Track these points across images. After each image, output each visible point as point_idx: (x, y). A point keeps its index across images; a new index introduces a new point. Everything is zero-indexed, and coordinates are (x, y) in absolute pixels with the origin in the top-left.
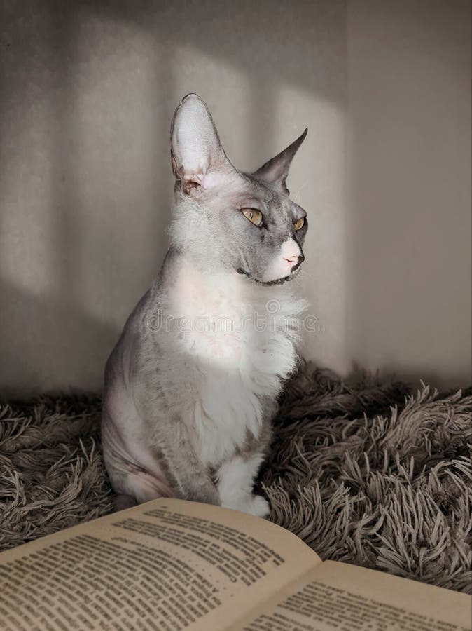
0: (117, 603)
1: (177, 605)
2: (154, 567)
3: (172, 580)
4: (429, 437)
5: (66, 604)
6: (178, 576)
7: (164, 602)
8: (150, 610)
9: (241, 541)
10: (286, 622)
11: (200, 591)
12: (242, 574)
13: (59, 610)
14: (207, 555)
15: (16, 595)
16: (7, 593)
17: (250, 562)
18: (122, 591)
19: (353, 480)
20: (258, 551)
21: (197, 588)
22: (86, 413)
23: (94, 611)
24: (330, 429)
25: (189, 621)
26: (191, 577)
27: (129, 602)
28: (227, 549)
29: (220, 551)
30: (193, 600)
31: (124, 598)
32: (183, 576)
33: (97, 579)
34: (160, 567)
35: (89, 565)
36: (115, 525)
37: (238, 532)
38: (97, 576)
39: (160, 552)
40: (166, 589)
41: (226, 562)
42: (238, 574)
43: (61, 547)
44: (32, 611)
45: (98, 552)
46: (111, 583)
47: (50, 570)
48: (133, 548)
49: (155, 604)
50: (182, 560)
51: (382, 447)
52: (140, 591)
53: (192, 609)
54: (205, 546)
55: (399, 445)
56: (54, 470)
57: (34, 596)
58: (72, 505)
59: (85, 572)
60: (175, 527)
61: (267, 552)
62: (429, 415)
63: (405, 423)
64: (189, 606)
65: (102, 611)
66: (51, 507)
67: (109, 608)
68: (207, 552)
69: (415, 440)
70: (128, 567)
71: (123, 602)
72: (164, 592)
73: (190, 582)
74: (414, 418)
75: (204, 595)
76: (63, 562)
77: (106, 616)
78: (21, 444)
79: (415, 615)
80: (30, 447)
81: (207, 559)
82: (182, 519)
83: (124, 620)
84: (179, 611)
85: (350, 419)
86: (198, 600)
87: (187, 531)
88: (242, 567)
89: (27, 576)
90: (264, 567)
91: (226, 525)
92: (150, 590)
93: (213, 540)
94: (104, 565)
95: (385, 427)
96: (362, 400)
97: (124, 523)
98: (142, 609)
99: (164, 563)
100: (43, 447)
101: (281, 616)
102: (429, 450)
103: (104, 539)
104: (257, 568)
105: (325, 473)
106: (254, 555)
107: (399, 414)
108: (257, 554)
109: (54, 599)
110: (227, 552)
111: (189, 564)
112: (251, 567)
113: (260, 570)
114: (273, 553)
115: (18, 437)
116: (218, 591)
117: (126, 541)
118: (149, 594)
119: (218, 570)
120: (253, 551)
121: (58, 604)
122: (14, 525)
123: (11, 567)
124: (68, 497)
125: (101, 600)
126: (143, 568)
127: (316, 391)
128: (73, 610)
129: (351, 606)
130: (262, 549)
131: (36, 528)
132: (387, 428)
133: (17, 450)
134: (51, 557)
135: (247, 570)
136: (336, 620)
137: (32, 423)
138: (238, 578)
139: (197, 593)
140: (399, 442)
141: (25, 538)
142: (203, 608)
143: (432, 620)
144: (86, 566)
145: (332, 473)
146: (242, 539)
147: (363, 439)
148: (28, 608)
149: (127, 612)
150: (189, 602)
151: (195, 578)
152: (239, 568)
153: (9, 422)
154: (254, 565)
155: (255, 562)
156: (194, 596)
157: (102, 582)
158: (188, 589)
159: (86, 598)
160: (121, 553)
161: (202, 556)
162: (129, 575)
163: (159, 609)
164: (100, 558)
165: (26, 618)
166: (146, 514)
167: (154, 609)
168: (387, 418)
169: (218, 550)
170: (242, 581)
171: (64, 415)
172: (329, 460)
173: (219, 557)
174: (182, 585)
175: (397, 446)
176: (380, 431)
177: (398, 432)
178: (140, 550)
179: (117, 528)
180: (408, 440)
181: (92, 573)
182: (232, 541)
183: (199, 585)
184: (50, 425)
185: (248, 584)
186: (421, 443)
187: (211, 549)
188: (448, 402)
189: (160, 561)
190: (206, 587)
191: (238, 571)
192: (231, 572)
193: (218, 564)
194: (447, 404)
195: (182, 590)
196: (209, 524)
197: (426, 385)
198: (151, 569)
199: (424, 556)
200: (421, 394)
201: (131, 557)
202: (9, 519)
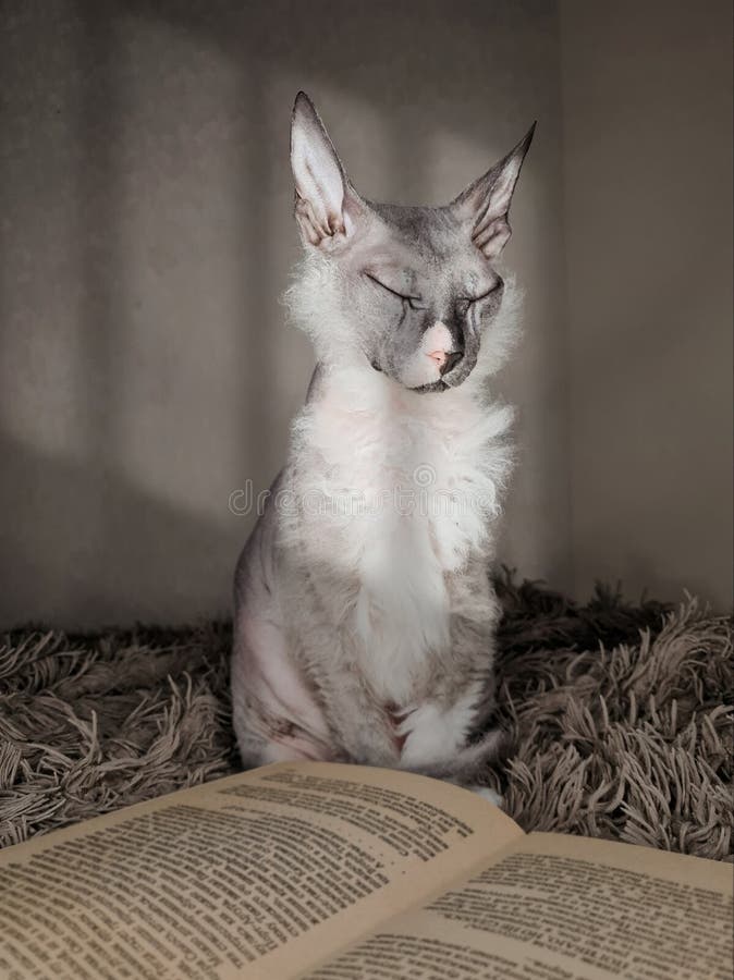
0: (244, 878)
1: (328, 882)
2: (290, 837)
3: (317, 853)
4: (700, 675)
5: (173, 881)
6: (325, 848)
7: (309, 879)
8: (291, 888)
9: (409, 806)
10: (482, 896)
11: (358, 866)
12: (415, 847)
13: (164, 887)
14: (362, 823)
15: (100, 873)
16: (85, 872)
17: (426, 832)
18: (248, 865)
19: (584, 739)
20: (436, 818)
21: (353, 862)
22: (178, 645)
23: (214, 889)
24: (548, 665)
25: (346, 902)
26: (343, 849)
27: (260, 878)
28: (390, 816)
29: (381, 818)
30: (350, 877)
31: (252, 873)
32: (331, 848)
33: (211, 852)
34: (299, 838)
35: (195, 836)
36: (223, 792)
37: (403, 796)
38: (210, 848)
39: (294, 820)
40: (311, 864)
41: (390, 831)
42: (410, 846)
43: (150, 819)
44: (127, 890)
45: (205, 822)
46: (232, 857)
47: (139, 844)
48: (255, 816)
49: (297, 881)
50: (327, 828)
51: (628, 689)
52: (274, 865)
53: (350, 888)
54: (359, 812)
55: (654, 688)
56: (134, 720)
57: (125, 873)
58: (166, 767)
59: (191, 845)
60: (311, 792)
61: (449, 820)
62: (698, 640)
63: (662, 654)
64: (345, 884)
65: (225, 889)
66: (137, 769)
67: (234, 885)
68: (363, 820)
69: (677, 680)
70: (253, 838)
71: (252, 877)
72: (308, 867)
73: (342, 855)
74: (675, 645)
75: (365, 870)
76: (157, 836)
77: (231, 893)
78: (84, 687)
79: (662, 881)
80: (97, 692)
81: (365, 828)
82: (319, 783)
83: (256, 900)
84: (332, 890)
85: (579, 651)
86: (356, 877)
87: (330, 796)
88: (415, 837)
89: (109, 852)
90: (444, 838)
91: (385, 787)
92: (288, 864)
93: (369, 806)
94: (217, 836)
95: (631, 661)
96: (596, 625)
97: (235, 789)
98: (280, 886)
99: (303, 832)
100: (115, 692)
101: (475, 891)
102: (700, 693)
103: (210, 808)
104: (436, 839)
105: (540, 733)
106: (430, 823)
107: (652, 640)
108: (434, 822)
109: (155, 876)
110: (390, 820)
111: (341, 835)
112: (427, 837)
113: (439, 841)
114: (457, 822)
115: (80, 678)
116: (383, 866)
117: (243, 810)
118: (287, 868)
119: (380, 840)
120: (429, 819)
121: (161, 881)
122: (85, 790)
123: (83, 844)
124: (158, 756)
125: (221, 875)
126: (273, 838)
127: (526, 613)
128: (184, 888)
130: (439, 816)
131: (117, 796)
132: (633, 662)
133: (79, 696)
134: (137, 830)
135: (423, 841)
136: (553, 886)
137: (98, 659)
138: (410, 851)
139: (354, 869)
140: (653, 684)
141: (101, 809)
142: (364, 887)
143: (687, 887)
144: (191, 839)
145: (551, 731)
146: (411, 805)
147: (599, 680)
148: (120, 886)
149: (259, 889)
150: (344, 879)
151: (348, 850)
152: (410, 838)
153: (66, 657)
154: (431, 835)
155: (432, 831)
156: (351, 872)
157: (219, 855)
158: (341, 864)
159: (199, 873)
160: (239, 823)
161: (357, 824)
162: (256, 846)
163: (304, 887)
164: (210, 829)
165: (119, 898)
166: (265, 778)
167: (297, 886)
168: (634, 648)
169: (378, 818)
170: (415, 855)
171: (145, 647)
172: (547, 713)
173: (380, 825)
174: (333, 859)
175: (650, 689)
176: (624, 666)
177: (652, 669)
178: (265, 818)
179: (226, 796)
180: (669, 679)
181: (203, 846)
182: (396, 807)
183: (356, 859)
184: (126, 660)
185: (425, 859)
186: (687, 684)
187: (367, 815)
188: (728, 620)
189: (297, 830)
190: (367, 862)
191: (409, 842)
192: (400, 844)
193: (380, 833)
194: (726, 623)
195: (333, 864)
196: (361, 787)
197: (693, 596)
198: (285, 839)
199: (687, 833)
200: (686, 609)
201: (255, 826)
202: (80, 781)
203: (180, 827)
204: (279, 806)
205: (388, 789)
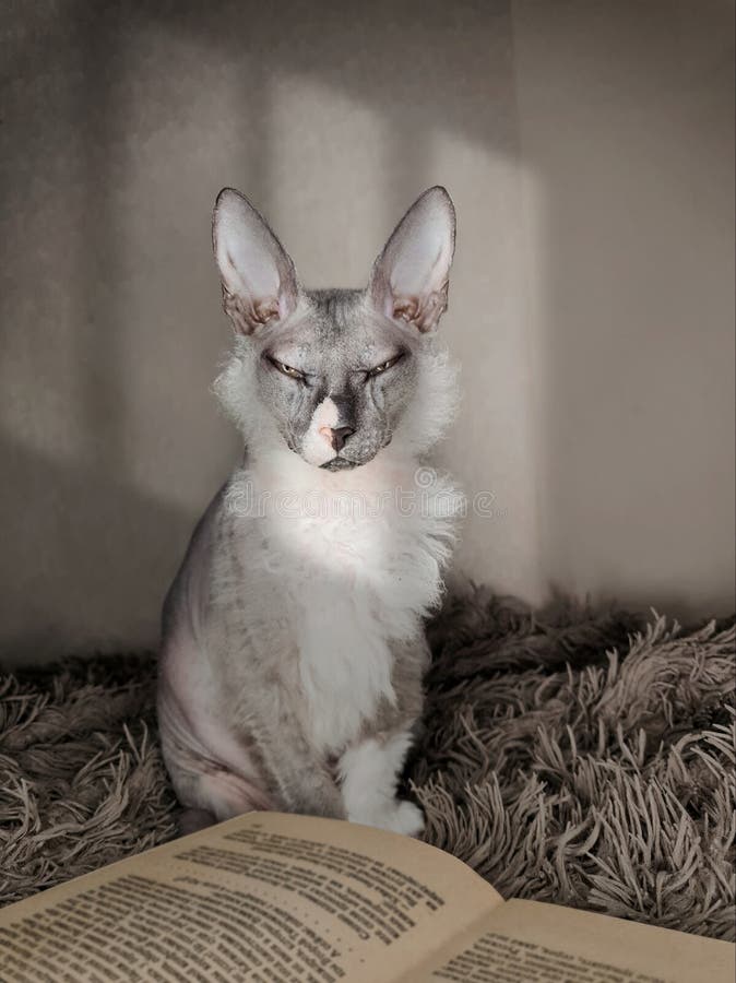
0: (182, 979)
1: (276, 978)
2: (239, 922)
3: (267, 941)
4: (669, 698)
6: (276, 934)
7: (255, 976)
9: (375, 874)
11: (312, 956)
12: (377, 927)
14: (322, 899)
15: (24, 973)
16: (10, 972)
17: (390, 907)
18: (189, 961)
19: (551, 769)
20: (403, 889)
21: (306, 951)
22: (136, 682)
24: (515, 690)
26: (297, 935)
27: (200, 977)
28: (354, 889)
29: (343, 891)
30: (301, 970)
31: (191, 971)
32: (284, 934)
33: (151, 944)
34: (249, 921)
35: (137, 922)
36: (179, 857)
37: (370, 860)
38: (151, 938)
39: (248, 896)
40: (259, 956)
41: (352, 908)
42: (372, 927)
43: (95, 896)
45: (152, 901)
46: (172, 950)
47: (77, 933)
48: (206, 892)
50: (282, 907)
51: (596, 715)
52: (218, 961)
54: (319, 884)
55: (623, 712)
56: (87, 774)
57: (52, 975)
58: (114, 829)
59: (131, 934)
60: (272, 856)
61: (417, 889)
62: (666, 662)
63: (630, 677)
64: (294, 980)
66: (81, 834)
68: (323, 894)
69: (646, 704)
70: (199, 923)
71: (190, 977)
72: (255, 960)
73: (295, 943)
74: (643, 668)
75: (318, 962)
76: (98, 920)
78: (34, 736)
79: (647, 978)
80: (48, 740)
81: (323, 905)
82: (283, 843)
85: (548, 673)
86: (308, 970)
87: (292, 862)
88: (378, 915)
89: (42, 944)
90: (411, 913)
92: (233, 957)
93: (332, 875)
94: (161, 921)
95: (599, 684)
96: (565, 642)
97: (193, 853)
99: (255, 914)
100: (67, 739)
102: (670, 717)
103: (162, 880)
104: (401, 915)
105: (509, 762)
106: (396, 895)
107: (620, 660)
108: (401, 894)
109: (83, 978)
110: (353, 894)
111: (295, 915)
112: (391, 914)
113: (405, 918)
114: (427, 891)
115: (29, 726)
116: (339, 955)
117: (196, 882)
118: (231, 963)
119: (339, 921)
120: (395, 890)
122: (22, 864)
123: (17, 931)
124: (107, 817)
125: (156, 976)
126: (222, 924)
127: (494, 632)
129: (549, 969)
130: (408, 885)
131: (57, 868)
132: (602, 686)
133: (28, 746)
134: (78, 912)
135: (386, 920)
137: (51, 701)
138: (371, 932)
139: (307, 960)
140: (623, 708)
141: (39, 884)
144: (132, 925)
145: (520, 759)
146: (378, 871)
147: (567, 704)
150: (295, 974)
151: (303, 935)
152: (372, 916)
153: (15, 701)
154: (396, 911)
155: (398, 906)
156: (303, 964)
157: (158, 948)
158: (292, 954)
159: (133, 974)
160: (187, 901)
161: (315, 900)
162: (201, 935)
164: (156, 911)
166: (228, 837)
168: (601, 671)
169: (339, 890)
170: (378, 938)
171: (100, 687)
172: (516, 740)
173: (341, 901)
174: (284, 948)
175: (620, 713)
176: (593, 690)
177: (621, 691)
178: (217, 895)
179: (182, 862)
180: (637, 703)
181: (143, 934)
182: (361, 875)
183: (310, 947)
184: (78, 703)
185: (388, 942)
186: (657, 707)
187: (329, 889)
188: (695, 641)
189: (248, 911)
190: (321, 949)
191: (372, 921)
192: (359, 924)
193: (340, 911)
194: (694, 645)
195: (284, 955)
196: (325, 850)
197: (660, 616)
198: (234, 924)
199: (664, 886)
200: (653, 629)
201: (204, 906)
202: (14, 855)
203: (123, 907)
204: (235, 876)
205: (356, 851)
